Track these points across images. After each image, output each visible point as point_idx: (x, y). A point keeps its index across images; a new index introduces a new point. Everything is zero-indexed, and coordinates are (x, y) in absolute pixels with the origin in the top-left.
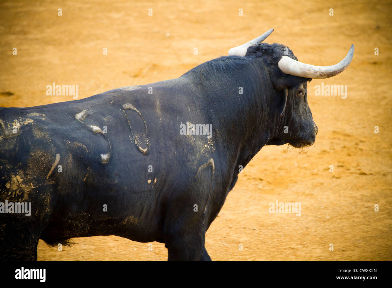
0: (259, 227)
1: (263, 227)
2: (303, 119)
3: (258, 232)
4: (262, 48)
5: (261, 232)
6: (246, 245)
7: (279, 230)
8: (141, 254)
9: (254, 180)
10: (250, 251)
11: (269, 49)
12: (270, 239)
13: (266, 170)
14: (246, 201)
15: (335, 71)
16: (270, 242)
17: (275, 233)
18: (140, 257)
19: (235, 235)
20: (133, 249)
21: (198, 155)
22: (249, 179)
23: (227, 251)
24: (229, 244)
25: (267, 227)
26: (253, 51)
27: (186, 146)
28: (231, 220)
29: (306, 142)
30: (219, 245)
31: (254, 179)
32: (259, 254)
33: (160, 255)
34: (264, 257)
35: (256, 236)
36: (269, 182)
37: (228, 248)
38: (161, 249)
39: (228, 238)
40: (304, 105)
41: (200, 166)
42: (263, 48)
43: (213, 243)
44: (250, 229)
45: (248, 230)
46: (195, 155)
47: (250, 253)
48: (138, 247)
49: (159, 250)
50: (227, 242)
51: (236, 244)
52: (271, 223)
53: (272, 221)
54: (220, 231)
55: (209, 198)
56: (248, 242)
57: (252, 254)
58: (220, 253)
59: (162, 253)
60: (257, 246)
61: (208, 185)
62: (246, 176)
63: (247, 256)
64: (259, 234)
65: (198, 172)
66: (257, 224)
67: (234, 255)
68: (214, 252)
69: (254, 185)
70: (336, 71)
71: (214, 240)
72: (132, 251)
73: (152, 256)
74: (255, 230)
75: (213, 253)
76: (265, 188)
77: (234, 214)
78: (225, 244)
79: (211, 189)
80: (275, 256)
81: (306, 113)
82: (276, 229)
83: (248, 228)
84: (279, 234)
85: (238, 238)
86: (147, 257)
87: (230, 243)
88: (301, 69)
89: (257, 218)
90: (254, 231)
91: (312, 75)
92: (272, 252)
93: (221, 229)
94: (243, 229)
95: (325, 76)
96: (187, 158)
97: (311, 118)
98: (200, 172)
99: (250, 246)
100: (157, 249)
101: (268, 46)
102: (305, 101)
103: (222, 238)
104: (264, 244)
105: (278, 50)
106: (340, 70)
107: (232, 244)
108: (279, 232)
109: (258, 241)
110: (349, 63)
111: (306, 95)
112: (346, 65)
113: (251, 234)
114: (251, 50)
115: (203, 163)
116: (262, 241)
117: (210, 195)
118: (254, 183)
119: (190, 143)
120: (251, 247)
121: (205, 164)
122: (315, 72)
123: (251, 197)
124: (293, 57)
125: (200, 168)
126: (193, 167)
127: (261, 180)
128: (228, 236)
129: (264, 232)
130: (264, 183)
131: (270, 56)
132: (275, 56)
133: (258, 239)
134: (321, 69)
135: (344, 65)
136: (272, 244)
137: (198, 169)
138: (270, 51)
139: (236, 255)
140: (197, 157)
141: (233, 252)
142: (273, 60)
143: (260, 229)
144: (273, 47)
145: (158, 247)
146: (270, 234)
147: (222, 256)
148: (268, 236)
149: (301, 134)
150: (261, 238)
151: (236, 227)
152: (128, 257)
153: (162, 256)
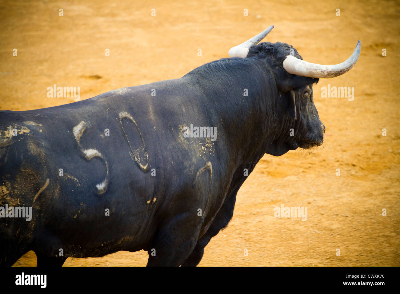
0: (352, 214)
1: (356, 214)
2: (310, 119)
3: (350, 219)
4: (264, 48)
5: (353, 219)
6: (338, 232)
7: (372, 217)
8: (231, 241)
9: (347, 166)
10: (342, 238)
11: (272, 49)
12: (363, 226)
13: (359, 155)
14: (338, 187)
15: (342, 70)
16: (363, 229)
17: (368, 221)
18: (230, 243)
19: (327, 222)
20: (223, 236)
21: (194, 159)
22: (342, 165)
23: (319, 238)
24: (321, 232)
25: (360, 214)
26: (255, 51)
27: (180, 153)
28: (323, 206)
29: (315, 143)
30: (310, 232)
31: (347, 164)
32: (352, 241)
33: (250, 242)
34: (357, 245)
35: (349, 223)
36: (362, 168)
37: (320, 235)
38: (251, 236)
39: (320, 224)
40: (310, 105)
41: (198, 170)
42: (266, 48)
43: (304, 230)
44: (342, 216)
45: (340, 217)
46: (191, 160)
47: (343, 241)
48: (227, 234)
49: (250, 236)
50: (318, 229)
51: (328, 231)
52: (364, 210)
53: (365, 208)
54: (311, 217)
55: (208, 204)
56: (340, 229)
57: (344, 242)
58: (311, 240)
59: (252, 240)
60: (350, 234)
61: (207, 190)
62: (338, 161)
63: (339, 243)
64: (352, 221)
65: (197, 178)
66: (349, 210)
67: (326, 243)
68: (306, 239)
69: (346, 171)
70: (344, 70)
71: (305, 227)
72: (222, 238)
73: (242, 242)
74: (347, 216)
75: (304, 240)
76: (357, 174)
77: (326, 201)
78: (317, 231)
79: (210, 193)
80: (368, 243)
81: (313, 113)
82: (369, 216)
83: (340, 215)
84: (372, 221)
85: (330, 225)
86: (237, 244)
87: (322, 230)
88: (307, 69)
89: (349, 205)
90: (347, 218)
91: (319, 75)
92: (364, 240)
93: (312, 215)
94: (335, 216)
95: (332, 75)
96: (183, 165)
97: (317, 118)
98: (198, 178)
99: (342, 233)
100: (247, 235)
101: (271, 46)
102: (311, 101)
103: (314, 224)
104: (357, 231)
105: (282, 50)
106: (348, 68)
107: (324, 231)
108: (372, 219)
109: (351, 228)
110: (356, 61)
111: (312, 94)
112: (353, 62)
113: (344, 221)
114: (253, 50)
115: (200, 168)
116: (355, 228)
117: (208, 200)
118: (346, 169)
119: (183, 148)
120: (344, 235)
121: (203, 168)
122: (322, 72)
123: (344, 183)
124: (298, 56)
125: (198, 173)
126: (191, 174)
127: (354, 165)
128: (320, 223)
129: (357, 220)
130: (357, 168)
131: (274, 56)
132: (279, 56)
133: (351, 226)
134: (328, 68)
135: (351, 63)
136: (365, 232)
137: (196, 174)
138: (274, 51)
139: (328, 242)
140: (194, 161)
141: (325, 239)
142: (277, 61)
143: (352, 216)
144: (276, 46)
145: (248, 234)
146: (363, 221)
147: (313, 243)
148: (361, 224)
149: (311, 135)
150: (353, 225)
151: (328, 214)
152: (217, 244)
153: (252, 243)
